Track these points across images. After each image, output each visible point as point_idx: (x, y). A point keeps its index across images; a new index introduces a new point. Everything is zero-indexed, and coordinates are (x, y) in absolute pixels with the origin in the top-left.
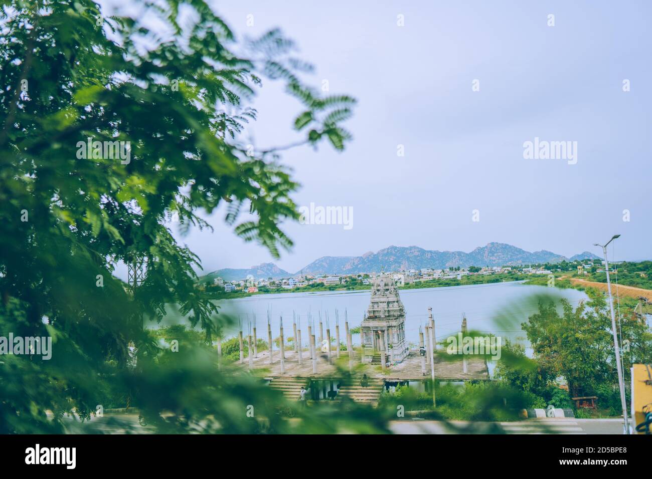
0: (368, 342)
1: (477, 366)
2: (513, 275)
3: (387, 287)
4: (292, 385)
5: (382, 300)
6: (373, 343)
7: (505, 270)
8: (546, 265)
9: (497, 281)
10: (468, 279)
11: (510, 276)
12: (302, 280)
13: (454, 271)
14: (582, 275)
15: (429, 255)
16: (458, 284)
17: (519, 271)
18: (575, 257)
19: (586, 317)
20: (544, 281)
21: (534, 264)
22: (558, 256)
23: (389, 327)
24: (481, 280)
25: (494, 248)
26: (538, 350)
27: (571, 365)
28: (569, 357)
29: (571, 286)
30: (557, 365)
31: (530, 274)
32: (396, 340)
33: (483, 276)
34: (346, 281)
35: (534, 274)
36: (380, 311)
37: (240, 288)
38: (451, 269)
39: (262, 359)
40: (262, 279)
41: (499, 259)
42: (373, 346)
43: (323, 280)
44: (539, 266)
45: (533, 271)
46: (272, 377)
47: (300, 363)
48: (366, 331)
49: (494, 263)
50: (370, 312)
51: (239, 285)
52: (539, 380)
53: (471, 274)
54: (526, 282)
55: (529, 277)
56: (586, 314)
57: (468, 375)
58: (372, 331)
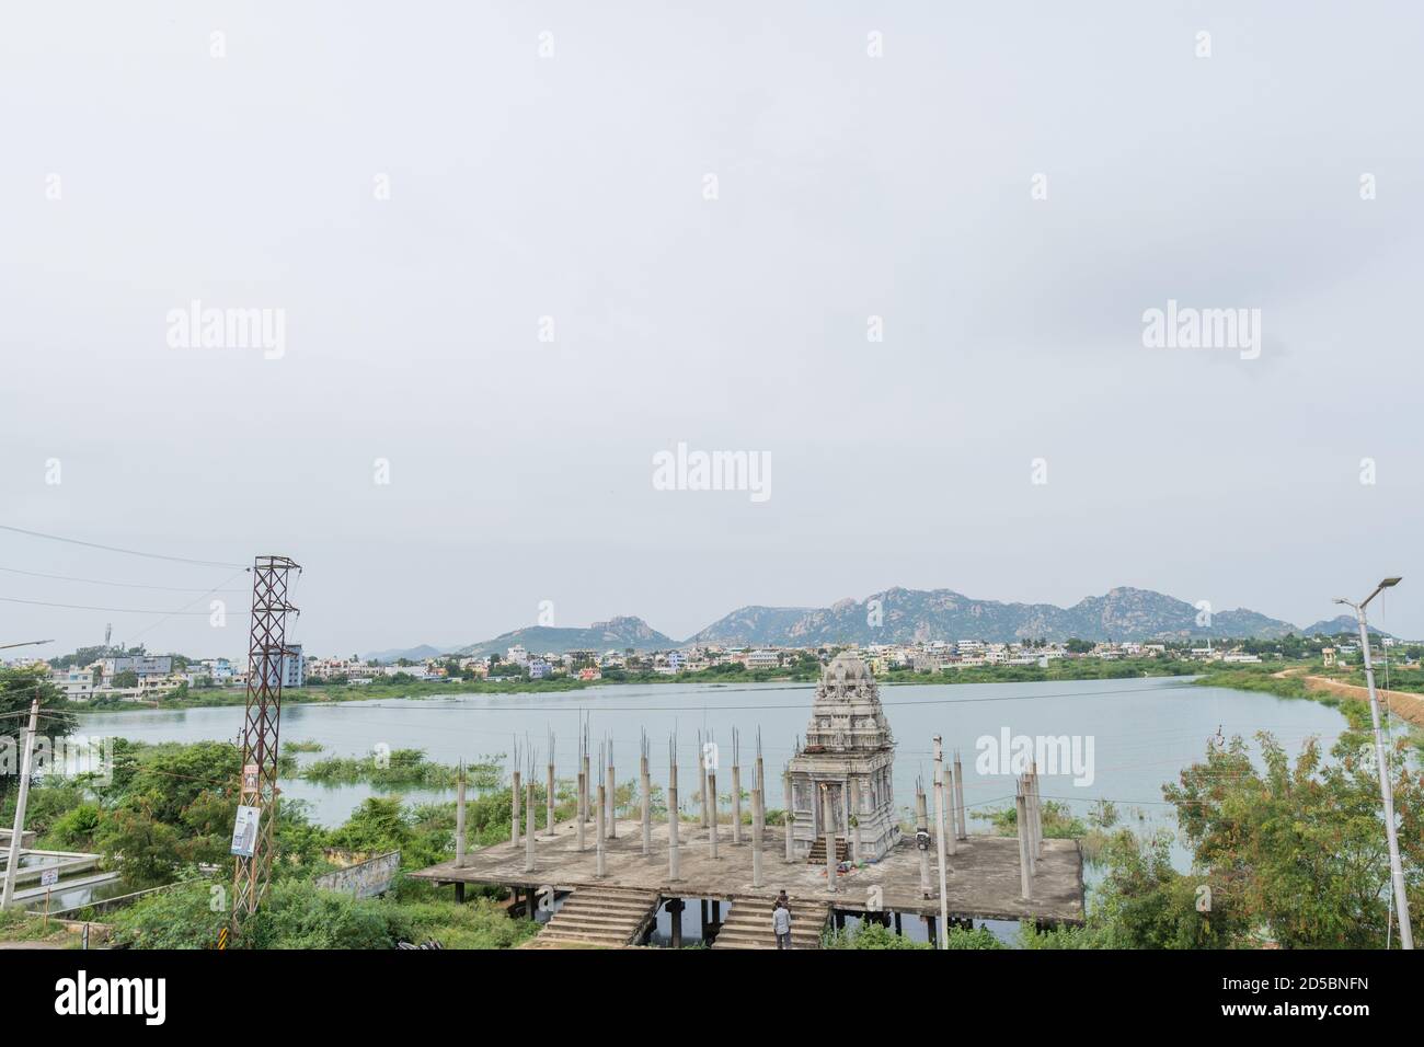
0: (803, 808)
1: (1059, 883)
2: (1170, 661)
3: (851, 682)
4: (617, 908)
5: (840, 710)
6: (814, 813)
7: (1151, 649)
8: (1247, 642)
9: (1130, 674)
10: (1064, 667)
11: (1160, 663)
12: (698, 656)
13: (1032, 648)
14: (1334, 671)
15: (978, 610)
16: (1041, 678)
17: (1183, 654)
18: (1317, 625)
19: (1322, 782)
20: (1242, 679)
21: (1218, 639)
22: (1278, 624)
23: (852, 775)
24: (1093, 670)
25: (1126, 601)
26: (1205, 855)
27: (1284, 901)
28: (1279, 881)
29: (1305, 694)
30: (1251, 899)
31: (1209, 661)
32: (866, 808)
33: (1098, 661)
34: (793, 662)
35: (1216, 662)
36: (834, 737)
37: (563, 669)
38: (1026, 643)
39: (565, 838)
40: (612, 652)
41: (1136, 625)
42: (813, 818)
43: (741, 657)
44: (1230, 645)
45: (1218, 656)
46: (574, 885)
47: (645, 852)
48: (798, 783)
49: (1126, 633)
50: (809, 737)
51: (560, 664)
52: (1205, 934)
53: (1072, 655)
54: (1198, 680)
55: (1204, 668)
56: (1323, 773)
57: (1032, 904)
58: (813, 784)
